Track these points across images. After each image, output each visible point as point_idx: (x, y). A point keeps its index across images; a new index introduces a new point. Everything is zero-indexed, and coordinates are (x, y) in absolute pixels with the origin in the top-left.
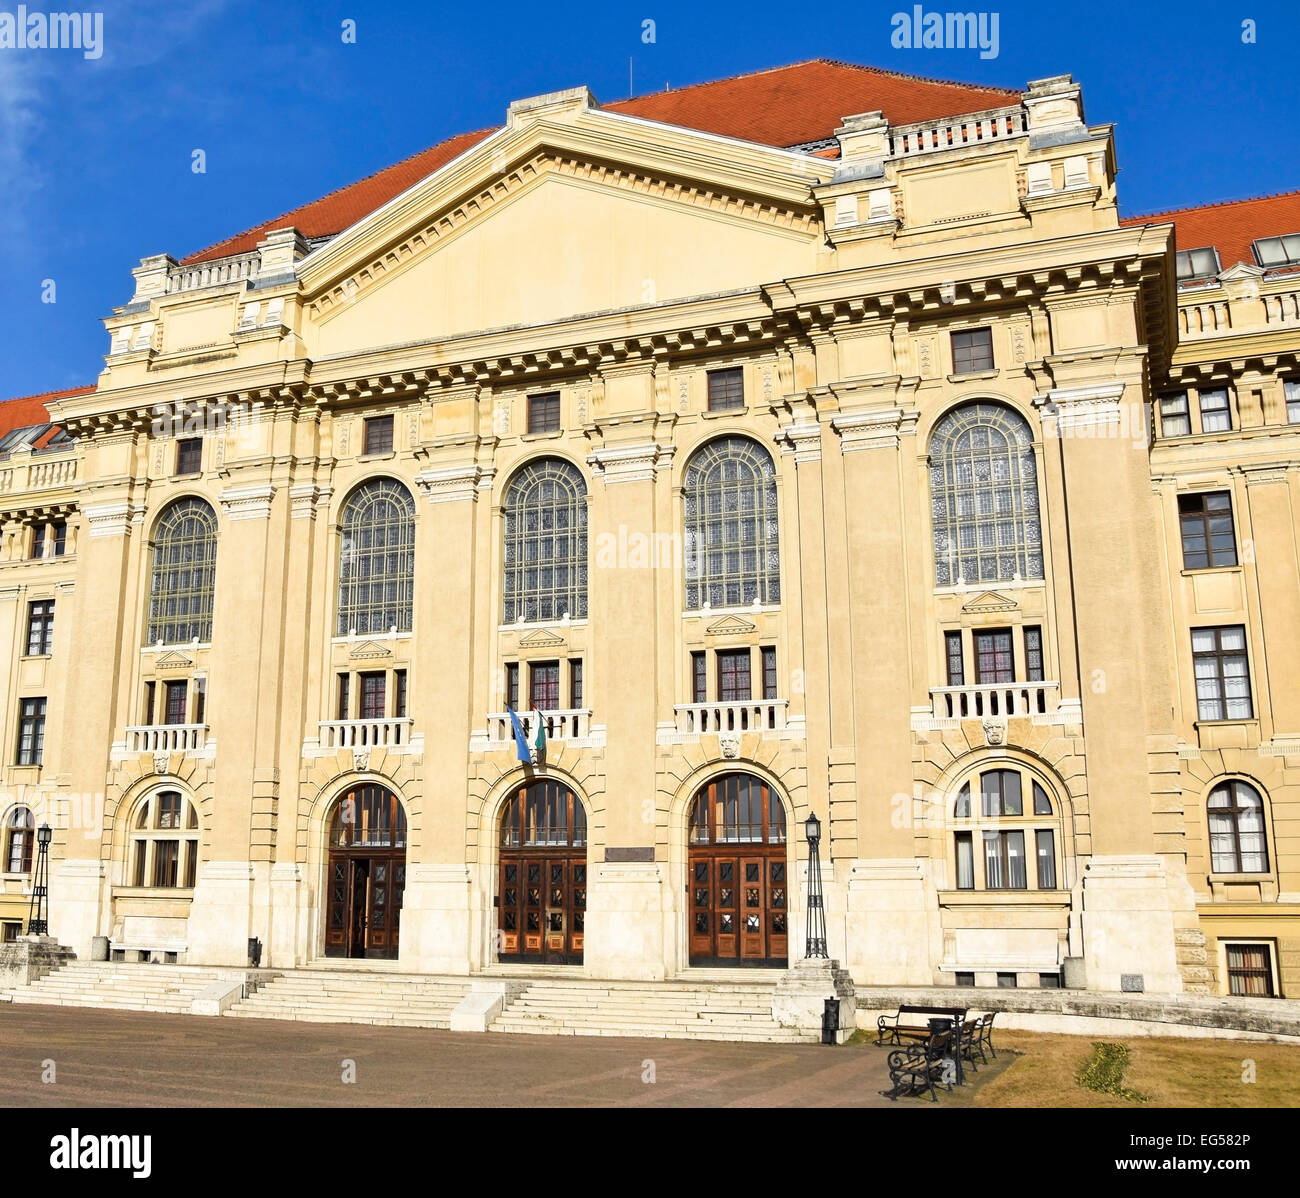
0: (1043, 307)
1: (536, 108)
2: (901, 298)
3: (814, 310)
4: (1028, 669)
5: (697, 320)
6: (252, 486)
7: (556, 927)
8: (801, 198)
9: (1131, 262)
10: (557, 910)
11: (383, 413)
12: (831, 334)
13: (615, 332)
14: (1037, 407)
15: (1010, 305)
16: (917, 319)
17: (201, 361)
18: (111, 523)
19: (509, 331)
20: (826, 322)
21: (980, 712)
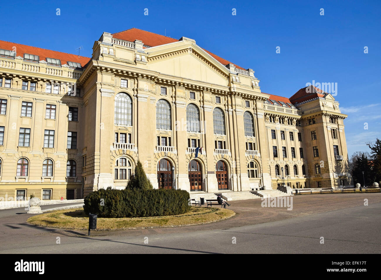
17: (127, 63)
18: (107, 94)
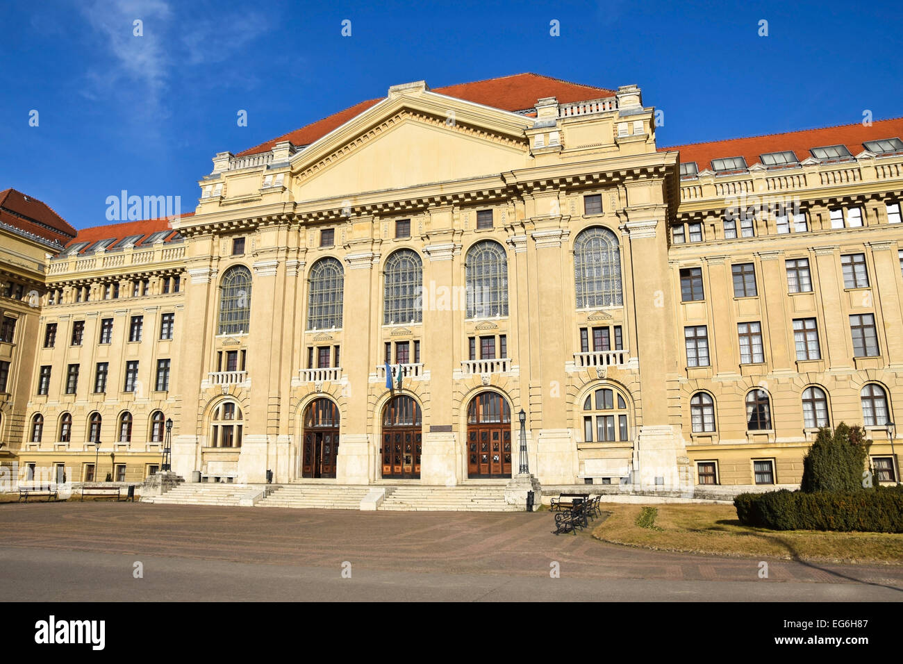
0: (624, 186)
1: (401, 90)
2: (563, 180)
3: (525, 185)
4: (616, 345)
5: (473, 188)
6: (268, 261)
7: (408, 462)
8: (520, 135)
9: (661, 167)
10: (408, 455)
11: (329, 228)
12: (532, 195)
13: (436, 193)
14: (621, 230)
15: (610, 185)
16: (569, 190)
19: (388, 191)
20: (530, 190)
21: (595, 364)
